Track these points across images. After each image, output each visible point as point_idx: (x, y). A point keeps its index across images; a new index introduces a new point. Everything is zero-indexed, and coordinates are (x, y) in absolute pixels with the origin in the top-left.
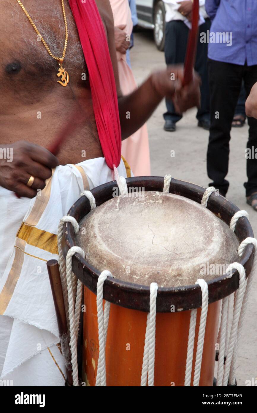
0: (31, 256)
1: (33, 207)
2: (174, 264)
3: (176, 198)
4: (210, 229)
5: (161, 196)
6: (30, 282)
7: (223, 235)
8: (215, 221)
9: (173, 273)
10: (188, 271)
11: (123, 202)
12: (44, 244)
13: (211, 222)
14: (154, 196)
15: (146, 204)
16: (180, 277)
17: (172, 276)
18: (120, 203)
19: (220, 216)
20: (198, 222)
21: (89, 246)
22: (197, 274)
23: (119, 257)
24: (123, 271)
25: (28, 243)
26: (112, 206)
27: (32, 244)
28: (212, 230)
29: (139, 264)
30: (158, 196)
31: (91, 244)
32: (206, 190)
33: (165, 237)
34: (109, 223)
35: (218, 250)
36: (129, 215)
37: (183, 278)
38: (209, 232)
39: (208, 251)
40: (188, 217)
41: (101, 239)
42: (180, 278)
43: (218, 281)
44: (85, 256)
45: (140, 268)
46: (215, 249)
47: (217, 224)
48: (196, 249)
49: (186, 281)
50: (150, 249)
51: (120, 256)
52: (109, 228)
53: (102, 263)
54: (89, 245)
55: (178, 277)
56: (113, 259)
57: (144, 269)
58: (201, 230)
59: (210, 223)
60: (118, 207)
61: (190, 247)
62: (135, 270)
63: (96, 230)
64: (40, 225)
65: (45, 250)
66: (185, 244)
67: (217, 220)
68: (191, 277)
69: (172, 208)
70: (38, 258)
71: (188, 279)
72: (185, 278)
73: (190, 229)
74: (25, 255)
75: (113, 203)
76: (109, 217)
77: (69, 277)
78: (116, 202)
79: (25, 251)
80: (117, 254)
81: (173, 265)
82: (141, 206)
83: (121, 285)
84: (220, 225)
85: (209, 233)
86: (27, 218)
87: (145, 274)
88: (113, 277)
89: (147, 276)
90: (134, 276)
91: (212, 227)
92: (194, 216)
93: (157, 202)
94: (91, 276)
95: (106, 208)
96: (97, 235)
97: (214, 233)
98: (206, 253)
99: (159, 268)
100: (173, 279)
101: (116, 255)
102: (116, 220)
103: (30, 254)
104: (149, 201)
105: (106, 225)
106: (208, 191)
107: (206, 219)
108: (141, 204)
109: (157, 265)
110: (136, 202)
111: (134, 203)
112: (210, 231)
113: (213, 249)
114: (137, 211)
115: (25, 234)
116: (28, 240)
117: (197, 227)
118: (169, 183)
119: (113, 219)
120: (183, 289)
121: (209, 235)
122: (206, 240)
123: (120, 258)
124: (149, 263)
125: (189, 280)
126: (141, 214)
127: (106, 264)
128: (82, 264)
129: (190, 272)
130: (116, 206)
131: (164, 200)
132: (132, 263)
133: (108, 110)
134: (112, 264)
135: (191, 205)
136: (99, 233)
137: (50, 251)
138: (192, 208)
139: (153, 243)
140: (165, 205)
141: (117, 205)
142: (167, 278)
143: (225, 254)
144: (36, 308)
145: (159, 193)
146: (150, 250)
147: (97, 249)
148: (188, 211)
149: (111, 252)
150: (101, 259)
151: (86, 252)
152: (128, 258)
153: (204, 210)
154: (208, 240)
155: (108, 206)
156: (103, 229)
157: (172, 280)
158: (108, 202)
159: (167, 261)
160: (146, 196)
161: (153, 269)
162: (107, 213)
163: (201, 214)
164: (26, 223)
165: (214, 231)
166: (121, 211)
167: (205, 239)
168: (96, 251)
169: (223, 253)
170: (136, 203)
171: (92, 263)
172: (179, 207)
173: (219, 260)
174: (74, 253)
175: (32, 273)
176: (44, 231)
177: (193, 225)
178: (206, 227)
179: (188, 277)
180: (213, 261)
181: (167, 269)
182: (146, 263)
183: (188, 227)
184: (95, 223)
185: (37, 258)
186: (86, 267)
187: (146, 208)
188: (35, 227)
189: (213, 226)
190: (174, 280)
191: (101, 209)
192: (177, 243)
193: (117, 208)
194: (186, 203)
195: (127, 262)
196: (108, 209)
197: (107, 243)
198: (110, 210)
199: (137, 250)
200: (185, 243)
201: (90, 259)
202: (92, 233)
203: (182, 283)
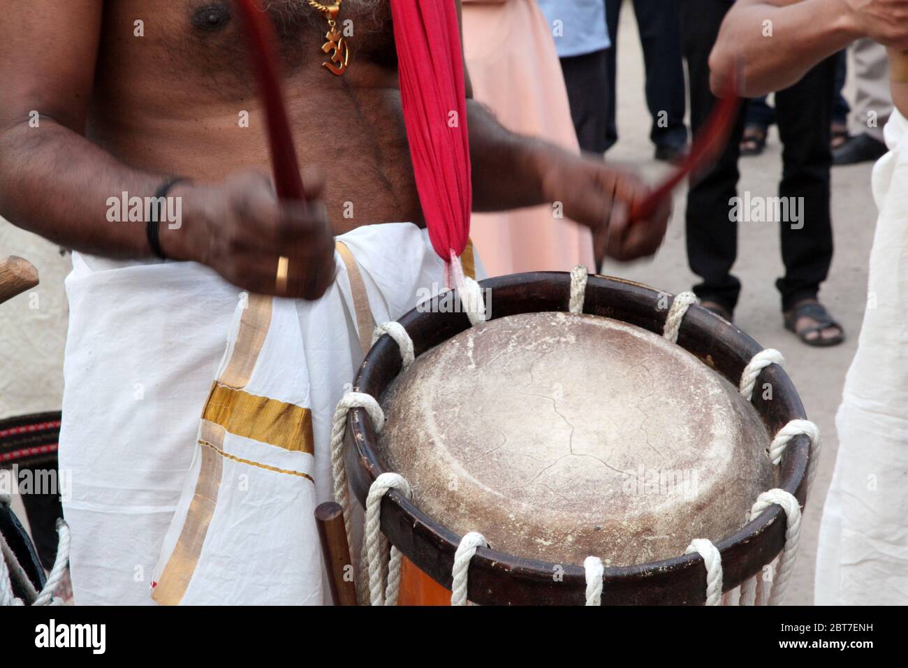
0: (240, 460)
1: (235, 342)
2: (632, 502)
3: (607, 327)
4: (703, 404)
5: (570, 323)
6: (241, 523)
7: (735, 418)
8: (711, 383)
9: (631, 526)
10: (667, 518)
11: (482, 346)
12: (267, 429)
13: (700, 386)
14: (553, 324)
15: (537, 347)
16: (649, 535)
17: (630, 533)
18: (475, 349)
19: (712, 363)
20: (670, 388)
21: (418, 466)
22: (688, 524)
23: (496, 493)
24: (510, 529)
25: (230, 430)
26: (457, 357)
27: (238, 432)
28: (708, 406)
29: (549, 510)
30: (564, 324)
31: (423, 462)
32: (675, 299)
33: (597, 433)
34: (458, 403)
35: (728, 458)
36: (503, 379)
37: (656, 537)
38: (702, 412)
39: (705, 463)
40: (644, 376)
41: (446, 450)
42: (650, 538)
43: (742, 541)
44: (411, 493)
45: (552, 517)
46: (722, 456)
47: (717, 391)
48: (678, 460)
49: (663, 543)
50: (569, 467)
51: (499, 491)
52: (459, 417)
53: (454, 510)
54: (417, 464)
55: (644, 537)
56: (484, 500)
57: (561, 520)
58: (682, 409)
59: (699, 388)
60: (472, 360)
61: (663, 455)
62: (540, 526)
63: (431, 425)
64: (254, 385)
65: (271, 444)
66: (649, 449)
67: (715, 380)
68: (674, 533)
69: (602, 353)
70: (258, 465)
71: (668, 537)
72: (660, 537)
73: (653, 408)
74: (225, 458)
75: (459, 350)
76: (455, 389)
77: (375, 545)
78: (466, 348)
79: (225, 451)
80: (491, 487)
81: (630, 505)
82: (527, 354)
83: (513, 566)
84: (723, 393)
85: (702, 415)
86: (223, 371)
87: (566, 535)
88: (488, 545)
89: (570, 538)
90: (538, 540)
91: (705, 399)
92: (657, 374)
93: (563, 340)
94: (436, 547)
95: (443, 364)
96: (436, 439)
97: (714, 415)
98: (703, 469)
99: (599, 516)
100: (633, 541)
101: (490, 490)
102: (472, 395)
103: (237, 456)
104: (543, 340)
105: (452, 410)
106: (679, 303)
107: (687, 378)
108: (527, 348)
109: (591, 509)
110: (515, 344)
111: (510, 348)
112: (704, 410)
113: (718, 456)
114: (519, 367)
115: (222, 410)
116: (230, 423)
117: (670, 400)
118: (584, 287)
119: (465, 394)
120: (663, 568)
121: (702, 420)
122: (697, 434)
123: (501, 495)
124: (571, 506)
125: (671, 540)
126: (532, 376)
127: (466, 512)
128: (411, 520)
129: (672, 521)
130: (468, 358)
131: (581, 333)
132: (531, 507)
133: (441, 117)
134: (482, 512)
135: (646, 344)
136: (439, 432)
137: (284, 445)
138: (649, 353)
139: (571, 450)
140: (583, 348)
141: (470, 354)
142: (619, 541)
143: (745, 464)
144: (262, 585)
145: (564, 316)
146: (568, 470)
147: (440, 474)
148: (643, 360)
149: (476, 481)
150: (453, 500)
151: (412, 483)
152: (519, 495)
153: (680, 356)
154: (703, 434)
155: (448, 358)
156: (445, 423)
157: (631, 543)
158: (447, 347)
159: (613, 496)
160: (536, 327)
161: (585, 521)
162: (450, 378)
163: (674, 366)
164: (223, 384)
165: (711, 409)
166: (481, 371)
167: (694, 433)
168: (438, 480)
169: (741, 464)
170: (513, 346)
171: (429, 511)
172: (619, 351)
173: (734, 483)
174: (386, 489)
175: (243, 502)
176: (265, 398)
177: (660, 397)
178: (690, 399)
179: (668, 534)
180: (721, 488)
181: (617, 517)
182: (564, 506)
183: (649, 402)
184: (424, 406)
185: (253, 464)
186: (419, 525)
187: (541, 357)
188: (244, 390)
189: (708, 396)
190: (635, 544)
191: (432, 368)
192: (629, 447)
193: (470, 364)
194: (634, 338)
195: (519, 506)
196: (449, 366)
197: (462, 457)
198: (454, 369)
199: (538, 472)
200: (648, 445)
201: (423, 501)
202: (422, 434)
203: (654, 550)
